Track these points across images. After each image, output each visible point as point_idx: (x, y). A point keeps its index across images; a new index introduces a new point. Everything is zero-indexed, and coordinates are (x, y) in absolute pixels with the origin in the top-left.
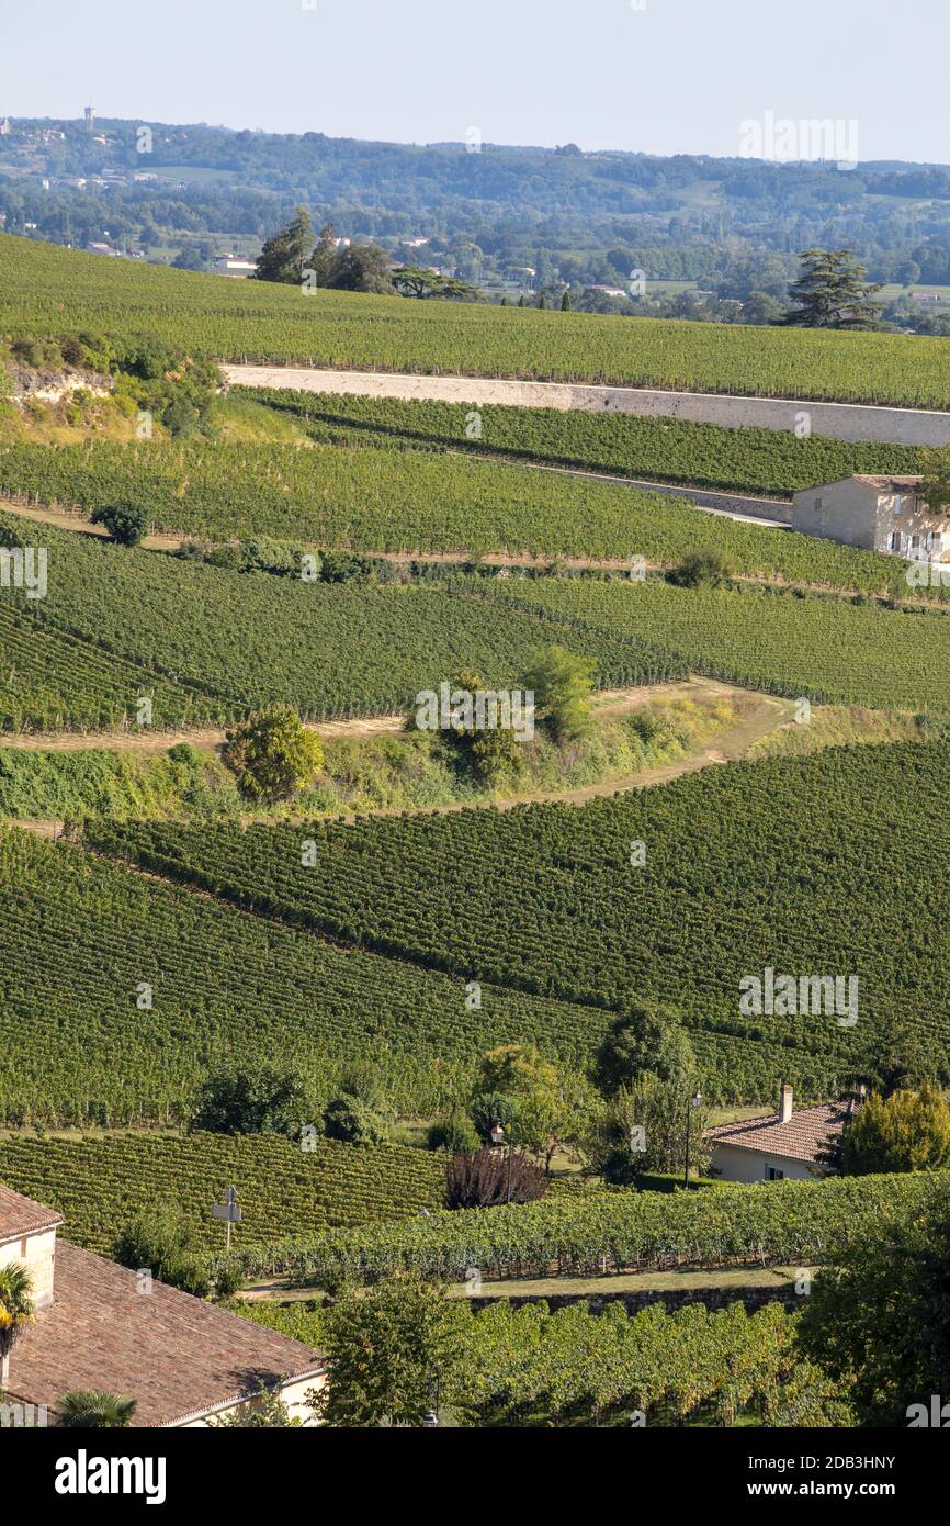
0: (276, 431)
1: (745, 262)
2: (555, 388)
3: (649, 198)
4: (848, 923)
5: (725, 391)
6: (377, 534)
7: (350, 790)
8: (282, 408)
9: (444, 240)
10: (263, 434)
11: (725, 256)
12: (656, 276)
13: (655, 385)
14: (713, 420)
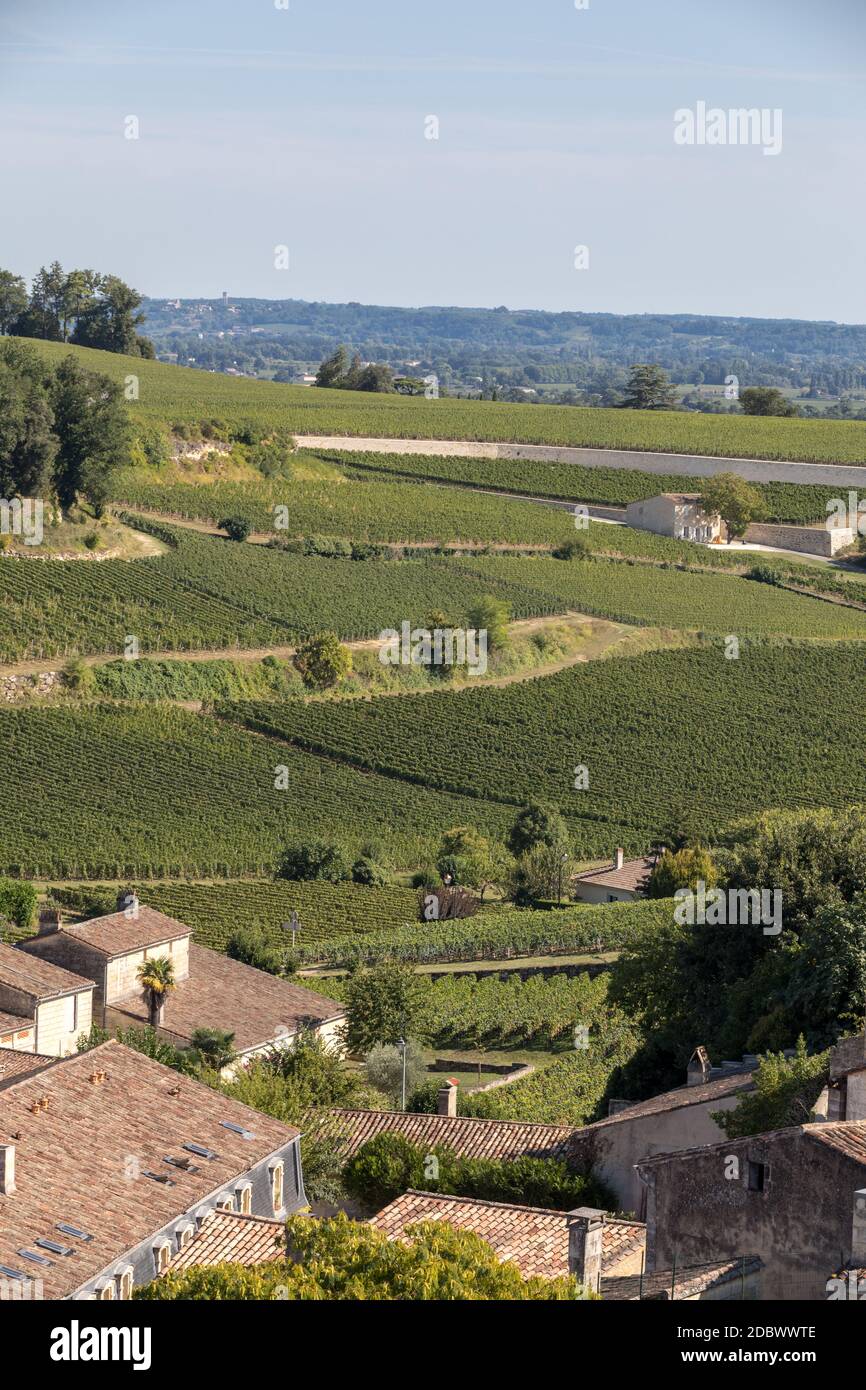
0: (326, 473)
1: (604, 372)
2: (488, 446)
3: (549, 336)
4: (658, 753)
5: (587, 446)
6: (383, 532)
7: (368, 681)
8: (330, 460)
9: (430, 362)
10: (318, 475)
11: (592, 369)
12: (553, 381)
13: (546, 443)
14: (580, 463)
